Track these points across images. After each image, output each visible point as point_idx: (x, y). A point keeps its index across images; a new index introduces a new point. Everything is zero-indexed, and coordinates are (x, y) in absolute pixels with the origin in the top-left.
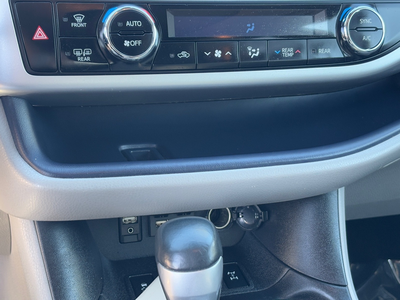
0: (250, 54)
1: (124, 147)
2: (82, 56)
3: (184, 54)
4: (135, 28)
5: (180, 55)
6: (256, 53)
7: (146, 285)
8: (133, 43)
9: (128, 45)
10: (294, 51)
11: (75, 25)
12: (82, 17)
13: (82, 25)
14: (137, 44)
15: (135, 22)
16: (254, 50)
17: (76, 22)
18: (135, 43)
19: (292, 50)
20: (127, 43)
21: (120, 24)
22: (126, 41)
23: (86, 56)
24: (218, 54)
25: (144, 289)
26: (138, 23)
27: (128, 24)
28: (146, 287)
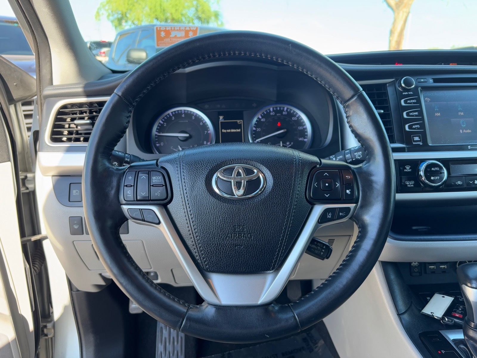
2: (410, 184)
3: (459, 183)
4: (436, 171)
5: (457, 183)
7: (429, 298)
8: (435, 178)
9: (433, 179)
11: (406, 170)
12: (409, 167)
13: (409, 170)
14: (437, 178)
15: (436, 168)
17: (406, 169)
18: (436, 178)
20: (432, 178)
21: (428, 170)
22: (432, 177)
23: (412, 184)
25: (429, 300)
27: (433, 169)
28: (430, 300)
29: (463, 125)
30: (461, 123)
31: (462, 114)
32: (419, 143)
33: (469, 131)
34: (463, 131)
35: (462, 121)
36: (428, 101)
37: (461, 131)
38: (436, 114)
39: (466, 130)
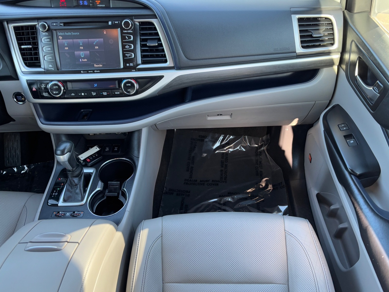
0: (93, 94)
1: (82, 110)
2: (45, 95)
3: (73, 94)
6: (94, 94)
10: (107, 93)
12: (44, 85)
16: (94, 93)
18: (57, 92)
19: (106, 93)
20: (54, 92)
23: (47, 95)
24: (83, 94)
26: (57, 87)
27: (54, 87)
29: (83, 56)
30: (81, 54)
31: (82, 48)
32: (52, 69)
33: (86, 60)
34: (82, 60)
35: (82, 53)
36: (61, 39)
37: (81, 60)
38: (65, 48)
39: (84, 59)
